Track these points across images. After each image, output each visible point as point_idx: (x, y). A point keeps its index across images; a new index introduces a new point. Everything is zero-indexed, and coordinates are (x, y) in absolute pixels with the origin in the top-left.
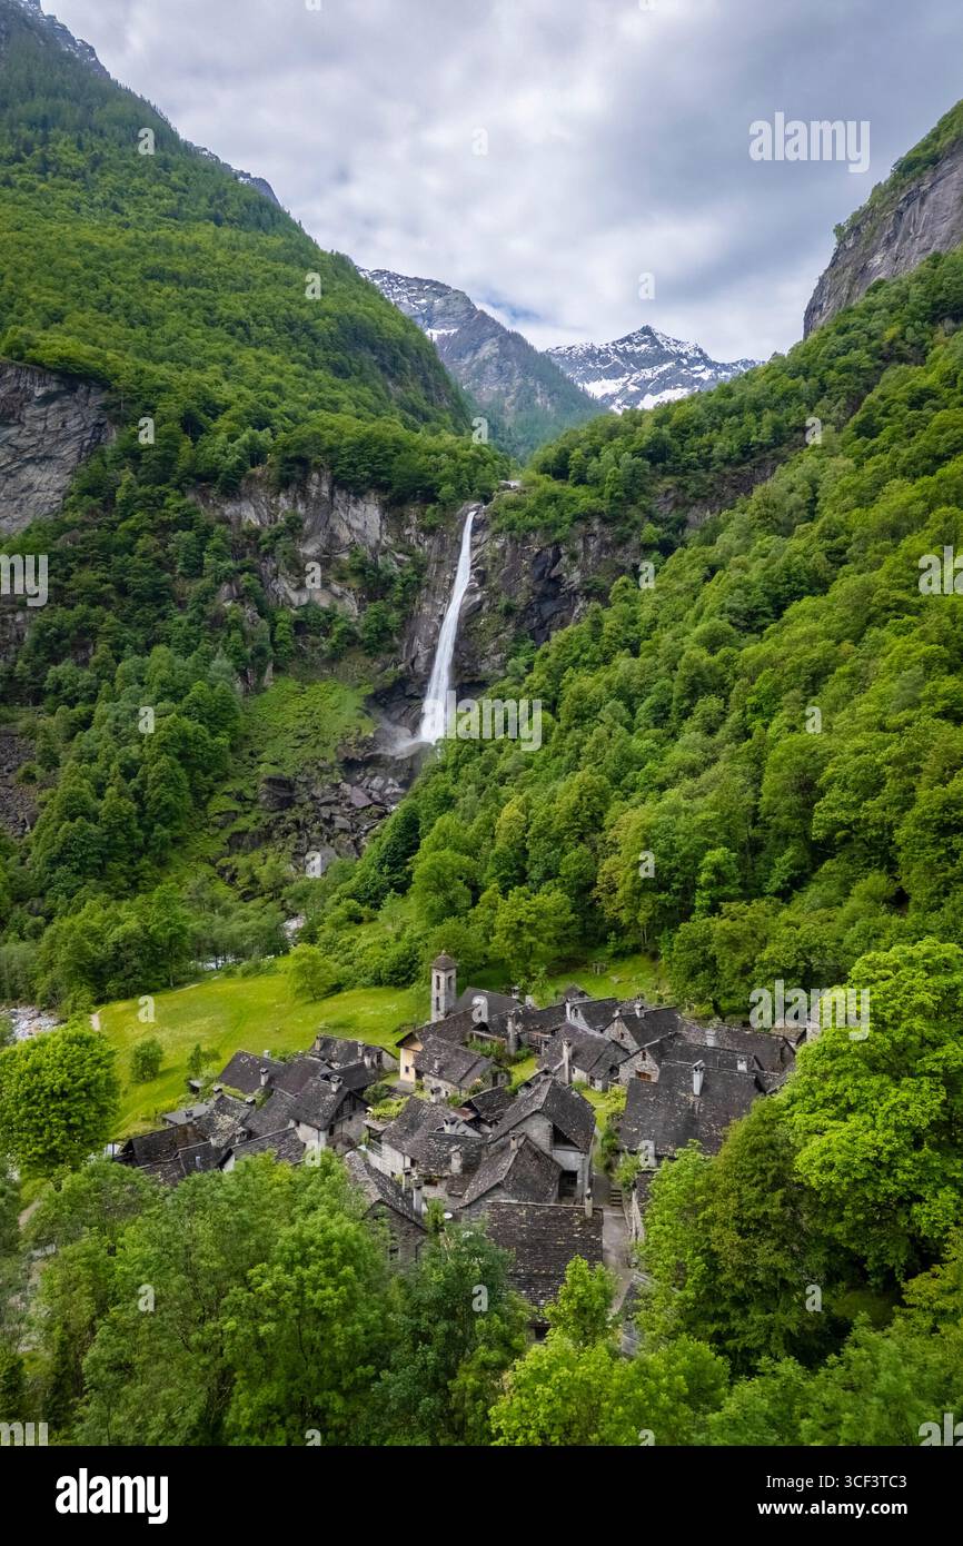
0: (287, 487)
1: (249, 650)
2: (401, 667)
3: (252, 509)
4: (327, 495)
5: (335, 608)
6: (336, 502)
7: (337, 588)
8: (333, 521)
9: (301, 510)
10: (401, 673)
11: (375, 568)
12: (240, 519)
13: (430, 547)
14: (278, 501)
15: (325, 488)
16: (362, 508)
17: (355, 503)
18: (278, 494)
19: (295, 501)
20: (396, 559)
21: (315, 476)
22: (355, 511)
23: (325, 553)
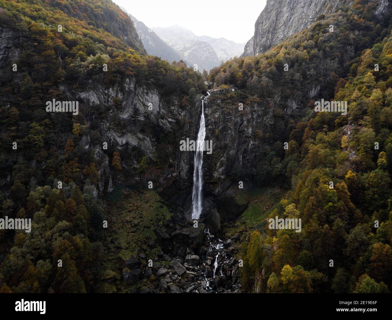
0: (113, 85)
1: (99, 172)
2: (174, 174)
3: (95, 95)
4: (133, 89)
5: (140, 146)
6: (137, 92)
7: (141, 136)
8: (135, 102)
9: (120, 96)
10: (175, 178)
11: (158, 126)
12: (88, 100)
13: (185, 116)
14: (109, 92)
15: (132, 86)
16: (151, 95)
17: (147, 93)
18: (109, 89)
19: (117, 92)
20: (169, 121)
21: (127, 80)
22: (147, 97)
23: (133, 117)
